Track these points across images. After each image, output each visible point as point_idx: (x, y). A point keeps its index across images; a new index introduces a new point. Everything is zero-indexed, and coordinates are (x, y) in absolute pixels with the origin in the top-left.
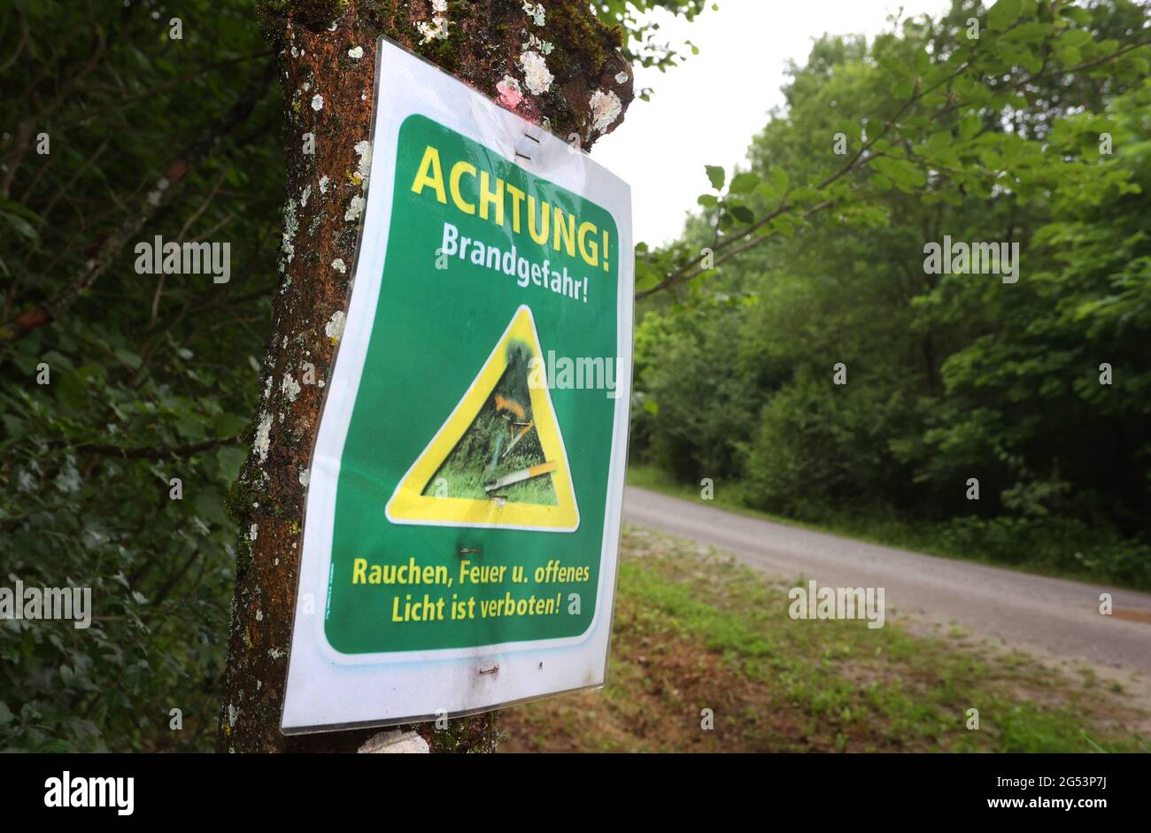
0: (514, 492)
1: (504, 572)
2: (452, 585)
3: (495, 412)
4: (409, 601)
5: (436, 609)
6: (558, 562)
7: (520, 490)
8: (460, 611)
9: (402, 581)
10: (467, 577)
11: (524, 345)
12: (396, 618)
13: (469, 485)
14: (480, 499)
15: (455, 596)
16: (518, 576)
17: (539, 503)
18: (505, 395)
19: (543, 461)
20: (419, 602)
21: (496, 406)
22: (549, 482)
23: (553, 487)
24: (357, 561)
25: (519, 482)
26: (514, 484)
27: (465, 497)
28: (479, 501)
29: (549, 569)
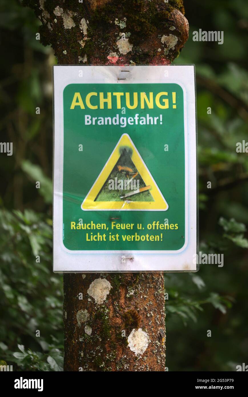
0: (134, 198)
1: (133, 226)
2: (108, 230)
3: (118, 171)
4: (92, 235)
5: (103, 237)
6: (158, 222)
7: (136, 197)
8: (112, 238)
9: (89, 228)
10: (115, 227)
11: (127, 147)
12: (87, 240)
13: (113, 197)
14: (118, 201)
15: (110, 233)
16: (139, 227)
17: (145, 201)
18: (122, 165)
19: (145, 186)
20: (96, 235)
21: (118, 169)
22: (149, 193)
23: (151, 195)
24: (72, 223)
25: (135, 194)
26: (133, 195)
27: (112, 201)
28: (117, 202)
29: (154, 224)
